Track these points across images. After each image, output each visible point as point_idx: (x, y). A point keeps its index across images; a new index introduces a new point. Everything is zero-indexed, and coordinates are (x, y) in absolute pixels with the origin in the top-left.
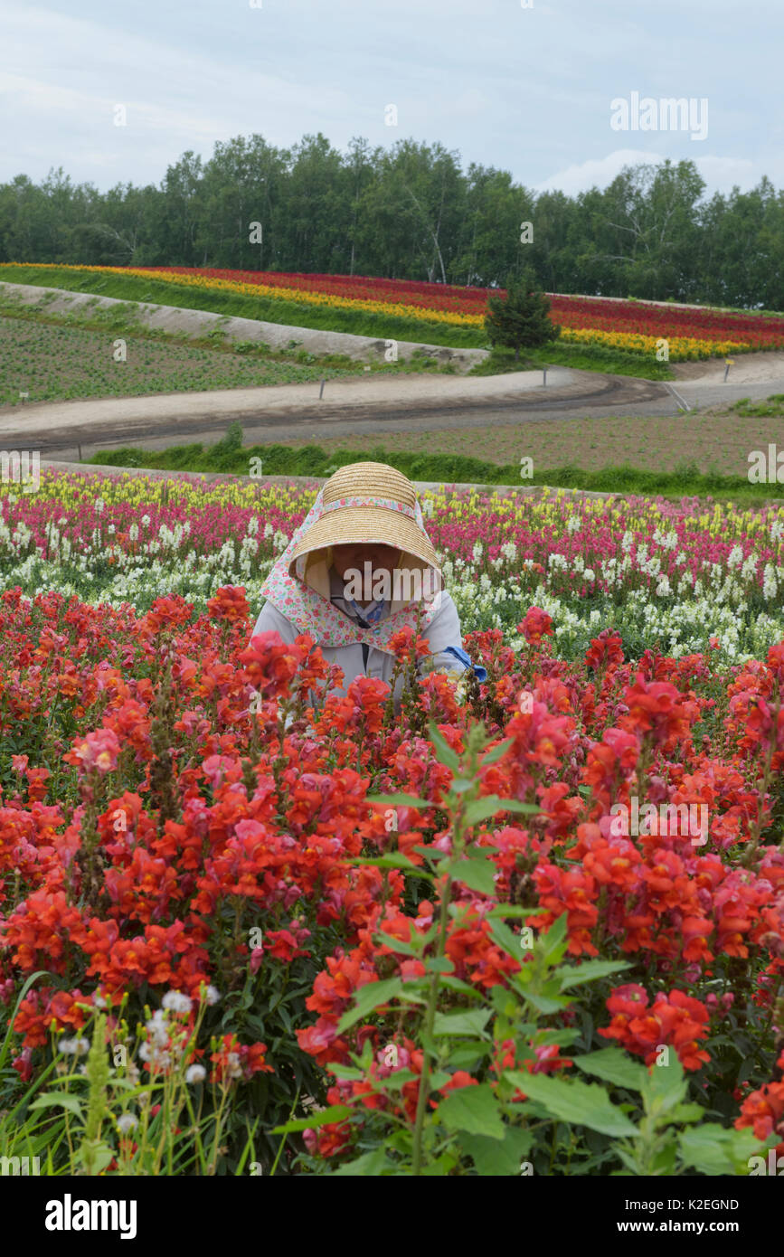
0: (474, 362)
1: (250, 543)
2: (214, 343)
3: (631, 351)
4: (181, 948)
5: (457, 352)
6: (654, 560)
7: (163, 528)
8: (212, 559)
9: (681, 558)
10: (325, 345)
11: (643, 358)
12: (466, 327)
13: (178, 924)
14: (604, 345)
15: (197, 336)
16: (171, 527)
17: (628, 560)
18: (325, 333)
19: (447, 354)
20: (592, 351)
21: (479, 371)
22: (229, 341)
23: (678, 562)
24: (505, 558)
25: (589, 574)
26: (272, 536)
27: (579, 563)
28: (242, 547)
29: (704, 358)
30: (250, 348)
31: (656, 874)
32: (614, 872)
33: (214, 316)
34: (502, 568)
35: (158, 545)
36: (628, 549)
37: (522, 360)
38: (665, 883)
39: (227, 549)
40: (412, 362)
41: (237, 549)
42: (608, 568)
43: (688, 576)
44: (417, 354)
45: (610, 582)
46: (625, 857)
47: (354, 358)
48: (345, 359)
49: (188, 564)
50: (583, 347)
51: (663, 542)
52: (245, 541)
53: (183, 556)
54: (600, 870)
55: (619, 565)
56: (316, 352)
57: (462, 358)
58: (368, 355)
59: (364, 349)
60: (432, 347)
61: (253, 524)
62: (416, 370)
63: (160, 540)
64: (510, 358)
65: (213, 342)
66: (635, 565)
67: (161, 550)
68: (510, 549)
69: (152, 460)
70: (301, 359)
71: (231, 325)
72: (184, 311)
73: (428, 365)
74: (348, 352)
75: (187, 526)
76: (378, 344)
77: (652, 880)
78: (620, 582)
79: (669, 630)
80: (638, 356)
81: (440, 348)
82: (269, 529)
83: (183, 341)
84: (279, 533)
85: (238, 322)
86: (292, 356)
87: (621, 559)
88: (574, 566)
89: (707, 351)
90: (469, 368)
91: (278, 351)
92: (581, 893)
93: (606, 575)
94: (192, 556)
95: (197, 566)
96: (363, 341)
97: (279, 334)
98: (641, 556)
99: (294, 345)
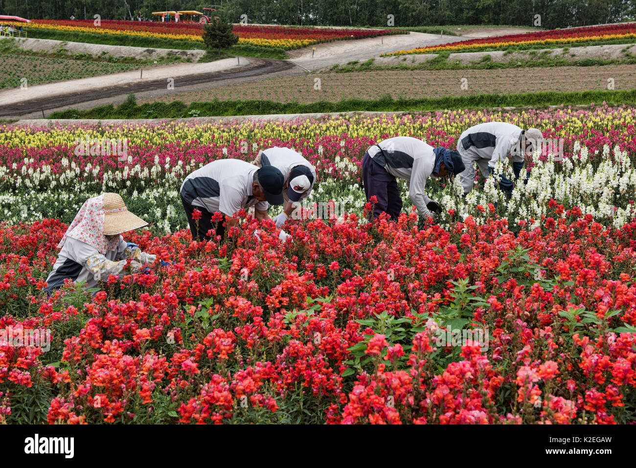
0: (199, 57)
2: (62, 55)
3: (265, 46)
5: (189, 52)
10: (121, 53)
11: (273, 50)
12: (181, 40)
14: (252, 45)
15: (51, 52)
18: (119, 47)
19: (184, 53)
20: (247, 48)
21: (201, 61)
22: (69, 54)
29: (299, 48)
30: (82, 56)
33: (58, 42)
37: (222, 53)
40: (168, 58)
44: (169, 54)
47: (138, 58)
48: (133, 59)
50: (242, 46)
56: (117, 56)
57: (193, 55)
58: (144, 56)
59: (141, 53)
60: (176, 50)
62: (171, 61)
64: (216, 53)
65: (60, 55)
69: (86, 114)
70: (110, 60)
71: (68, 46)
72: (40, 40)
73: (176, 59)
74: (133, 55)
76: (148, 51)
80: (269, 49)
81: (180, 51)
83: (45, 55)
85: (71, 44)
86: (105, 59)
89: (300, 44)
90: (198, 59)
91: (97, 57)
96: (140, 49)
97: (95, 49)
99: (104, 53)
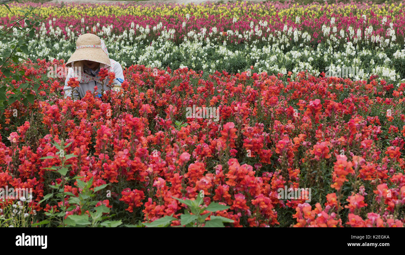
1: (132, 31)
4: (36, 184)
6: (260, 31)
7: (104, 27)
8: (120, 37)
9: (269, 30)
13: (35, 178)
16: (106, 27)
17: (252, 31)
23: (267, 31)
24: (213, 32)
25: (240, 36)
26: (139, 28)
27: (237, 33)
28: (129, 32)
31: (134, 162)
32: (121, 163)
34: (213, 36)
35: (103, 33)
36: (252, 27)
38: (135, 165)
39: (125, 33)
41: (128, 33)
42: (245, 34)
43: (271, 35)
45: (247, 39)
46: (124, 159)
49: (112, 39)
51: (262, 25)
52: (130, 30)
53: (111, 36)
54: (118, 163)
55: (249, 33)
61: (133, 24)
63: (103, 31)
66: (255, 32)
67: (103, 34)
68: (215, 29)
75: (112, 26)
77: (133, 164)
78: (250, 38)
79: (256, 57)
82: (138, 26)
84: (141, 27)
87: (250, 30)
88: (235, 34)
92: (113, 169)
93: (245, 36)
94: (114, 36)
95: (115, 39)
98: (256, 29)
